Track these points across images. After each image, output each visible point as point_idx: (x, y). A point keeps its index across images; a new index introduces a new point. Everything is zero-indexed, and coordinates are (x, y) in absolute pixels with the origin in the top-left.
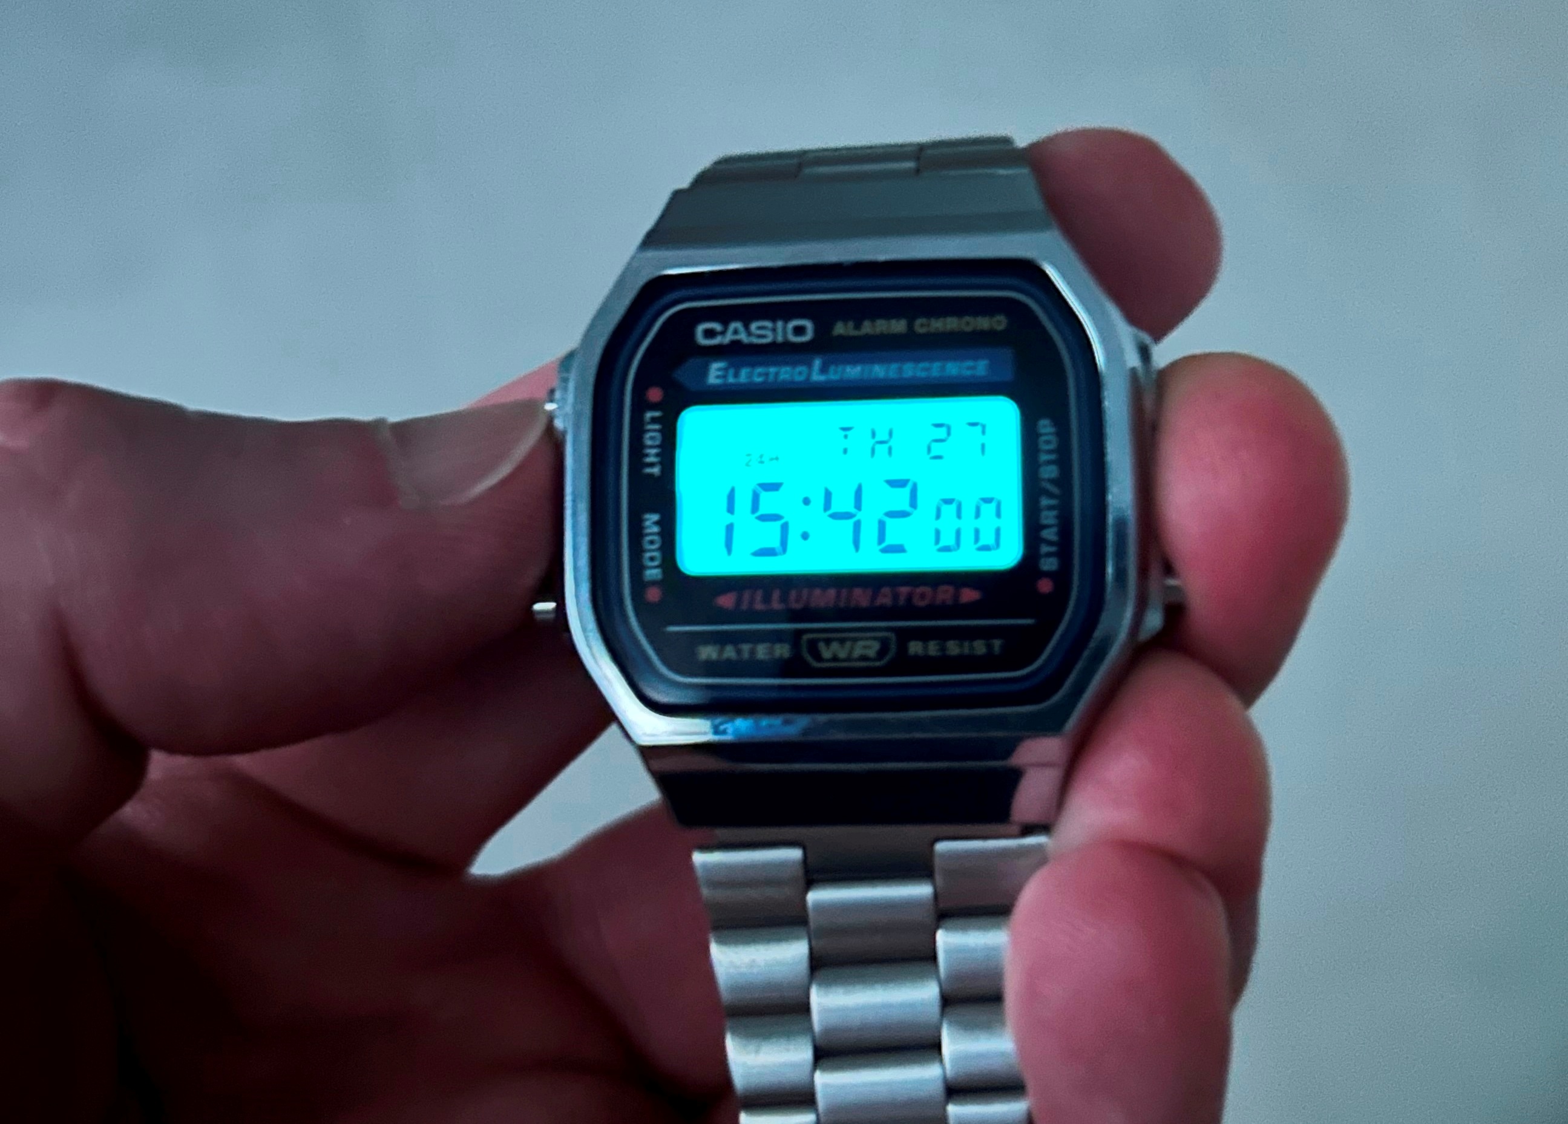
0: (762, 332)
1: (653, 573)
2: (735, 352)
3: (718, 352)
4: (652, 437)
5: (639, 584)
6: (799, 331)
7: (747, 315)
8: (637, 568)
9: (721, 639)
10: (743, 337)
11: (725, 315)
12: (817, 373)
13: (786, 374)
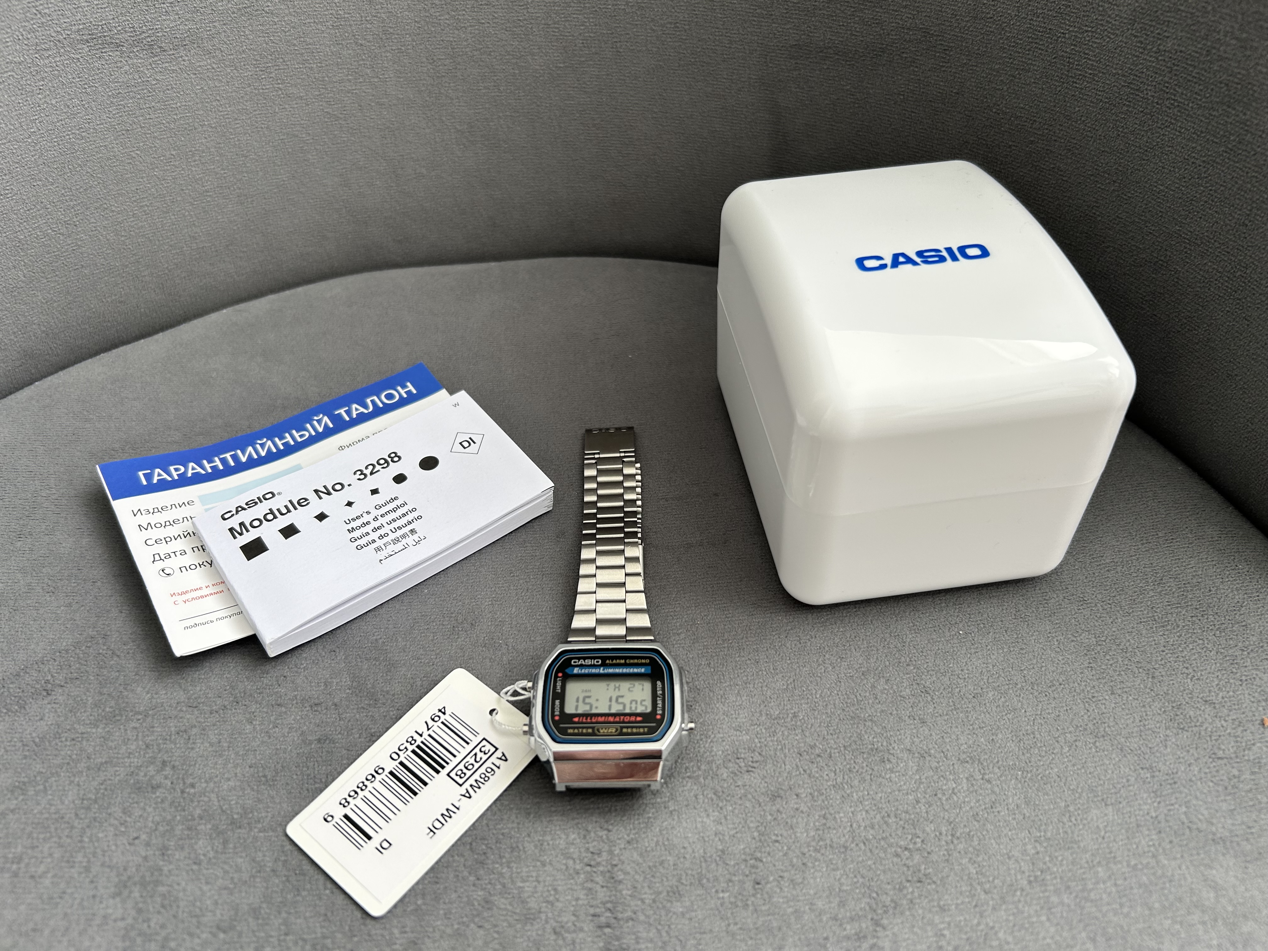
0: (588, 662)
1: (557, 713)
2: (581, 666)
3: (577, 666)
4: (559, 684)
5: (553, 716)
6: (598, 662)
7: (585, 659)
8: (553, 712)
9: (574, 728)
10: (583, 663)
11: (579, 659)
12: (601, 671)
13: (594, 671)
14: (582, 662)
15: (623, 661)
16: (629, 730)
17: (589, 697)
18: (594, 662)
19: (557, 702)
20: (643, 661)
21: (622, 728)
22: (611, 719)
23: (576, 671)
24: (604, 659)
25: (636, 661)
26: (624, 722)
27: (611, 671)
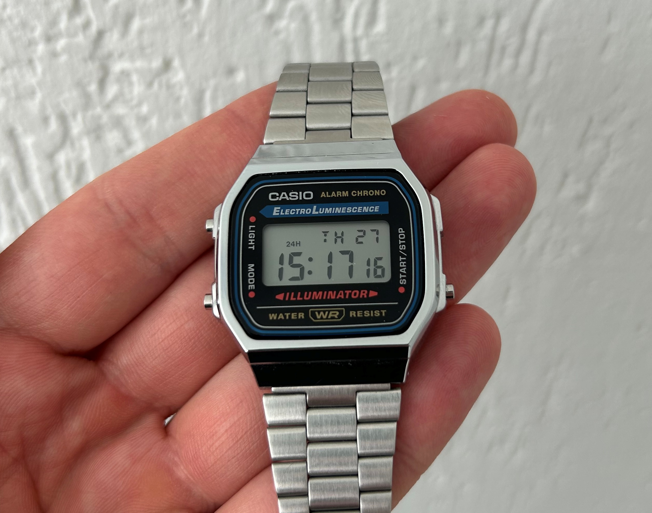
1: (252, 286)
2: (284, 203)
3: (277, 203)
4: (252, 235)
5: (246, 290)
6: (308, 195)
7: (288, 190)
8: (246, 283)
9: (278, 311)
10: (287, 197)
11: (280, 190)
12: (315, 211)
13: (303, 211)
15: (346, 194)
16: (359, 314)
17: (299, 254)
18: (302, 196)
19: (252, 266)
20: (377, 193)
21: (348, 309)
23: (276, 211)
24: (317, 189)
25: (366, 193)
26: (351, 300)
27: (328, 211)
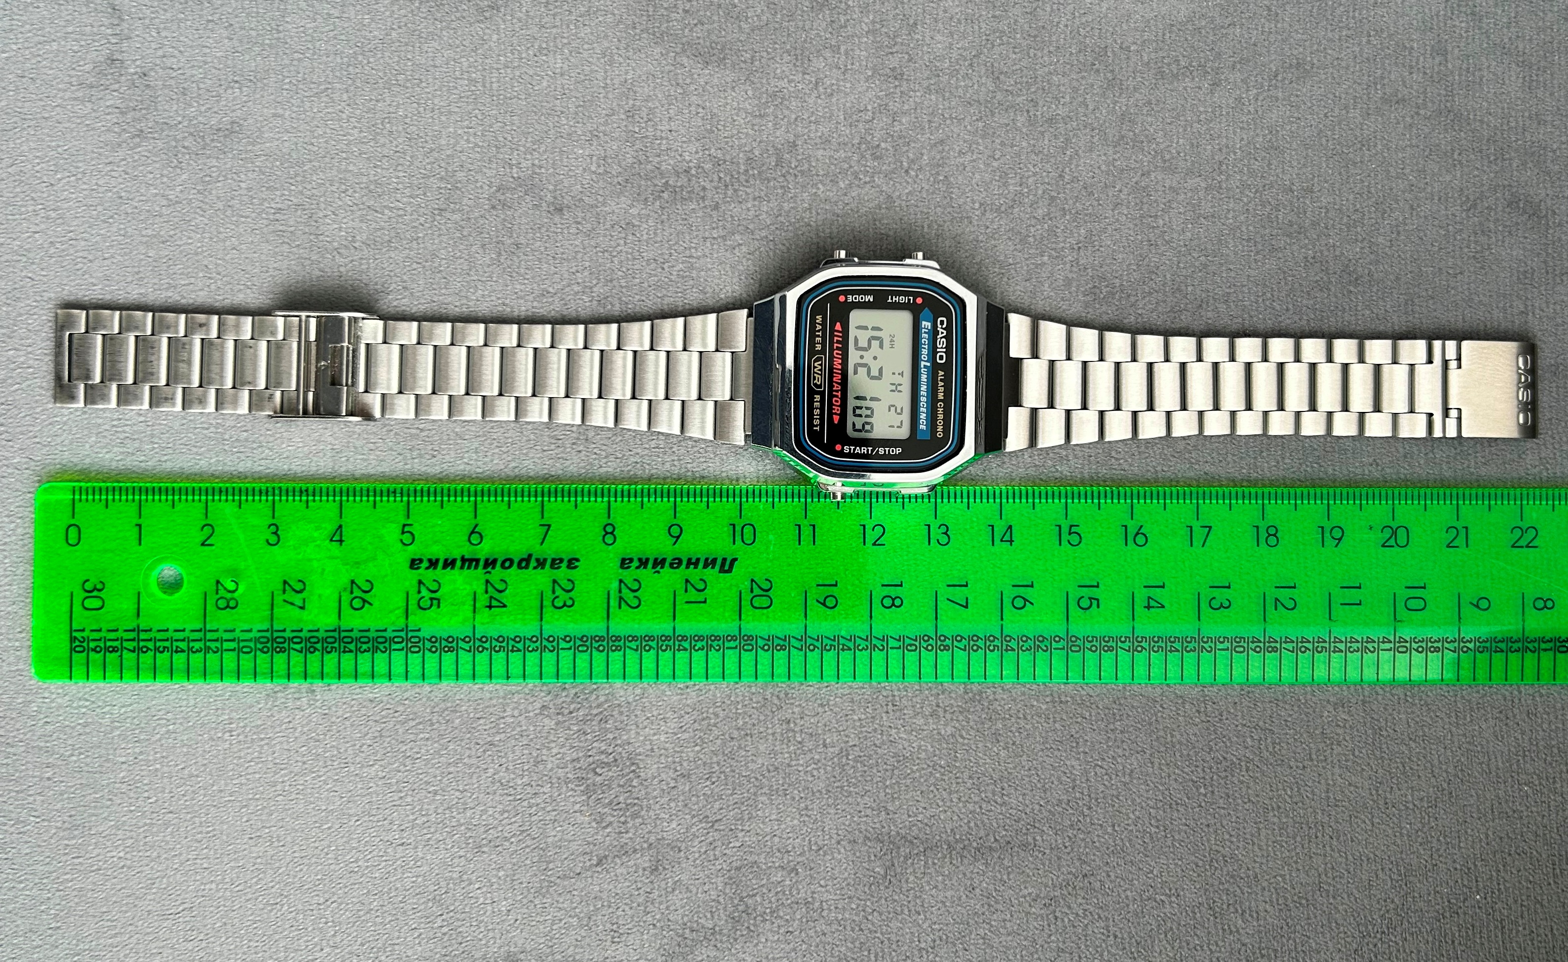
0: (941, 343)
1: (850, 298)
2: (934, 332)
3: (935, 326)
4: (903, 299)
5: (846, 293)
6: (941, 358)
7: (949, 337)
8: (853, 293)
9: (824, 324)
10: (940, 336)
11: (949, 329)
12: (924, 364)
13: (925, 352)
14: (942, 332)
15: (941, 396)
16: (817, 404)
17: (881, 347)
18: (941, 351)
19: (871, 298)
20: (940, 428)
21: (822, 394)
22: (837, 378)
23: (926, 325)
24: (947, 367)
25: (941, 417)
26: (831, 396)
27: (924, 378)
